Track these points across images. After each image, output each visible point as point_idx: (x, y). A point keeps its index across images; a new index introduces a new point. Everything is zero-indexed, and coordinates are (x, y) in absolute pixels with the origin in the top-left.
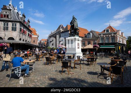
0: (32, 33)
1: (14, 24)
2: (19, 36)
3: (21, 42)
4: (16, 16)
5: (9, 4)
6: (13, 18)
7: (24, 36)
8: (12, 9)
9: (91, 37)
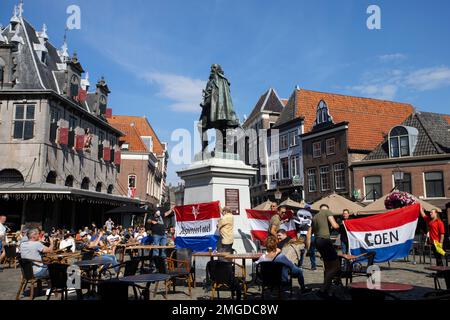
0: (121, 143)
1: (25, 106)
2: (42, 159)
3: (59, 188)
4: (33, 73)
5: (12, 20)
6: (24, 79)
7: (76, 158)
8: (20, 39)
9: (412, 150)
